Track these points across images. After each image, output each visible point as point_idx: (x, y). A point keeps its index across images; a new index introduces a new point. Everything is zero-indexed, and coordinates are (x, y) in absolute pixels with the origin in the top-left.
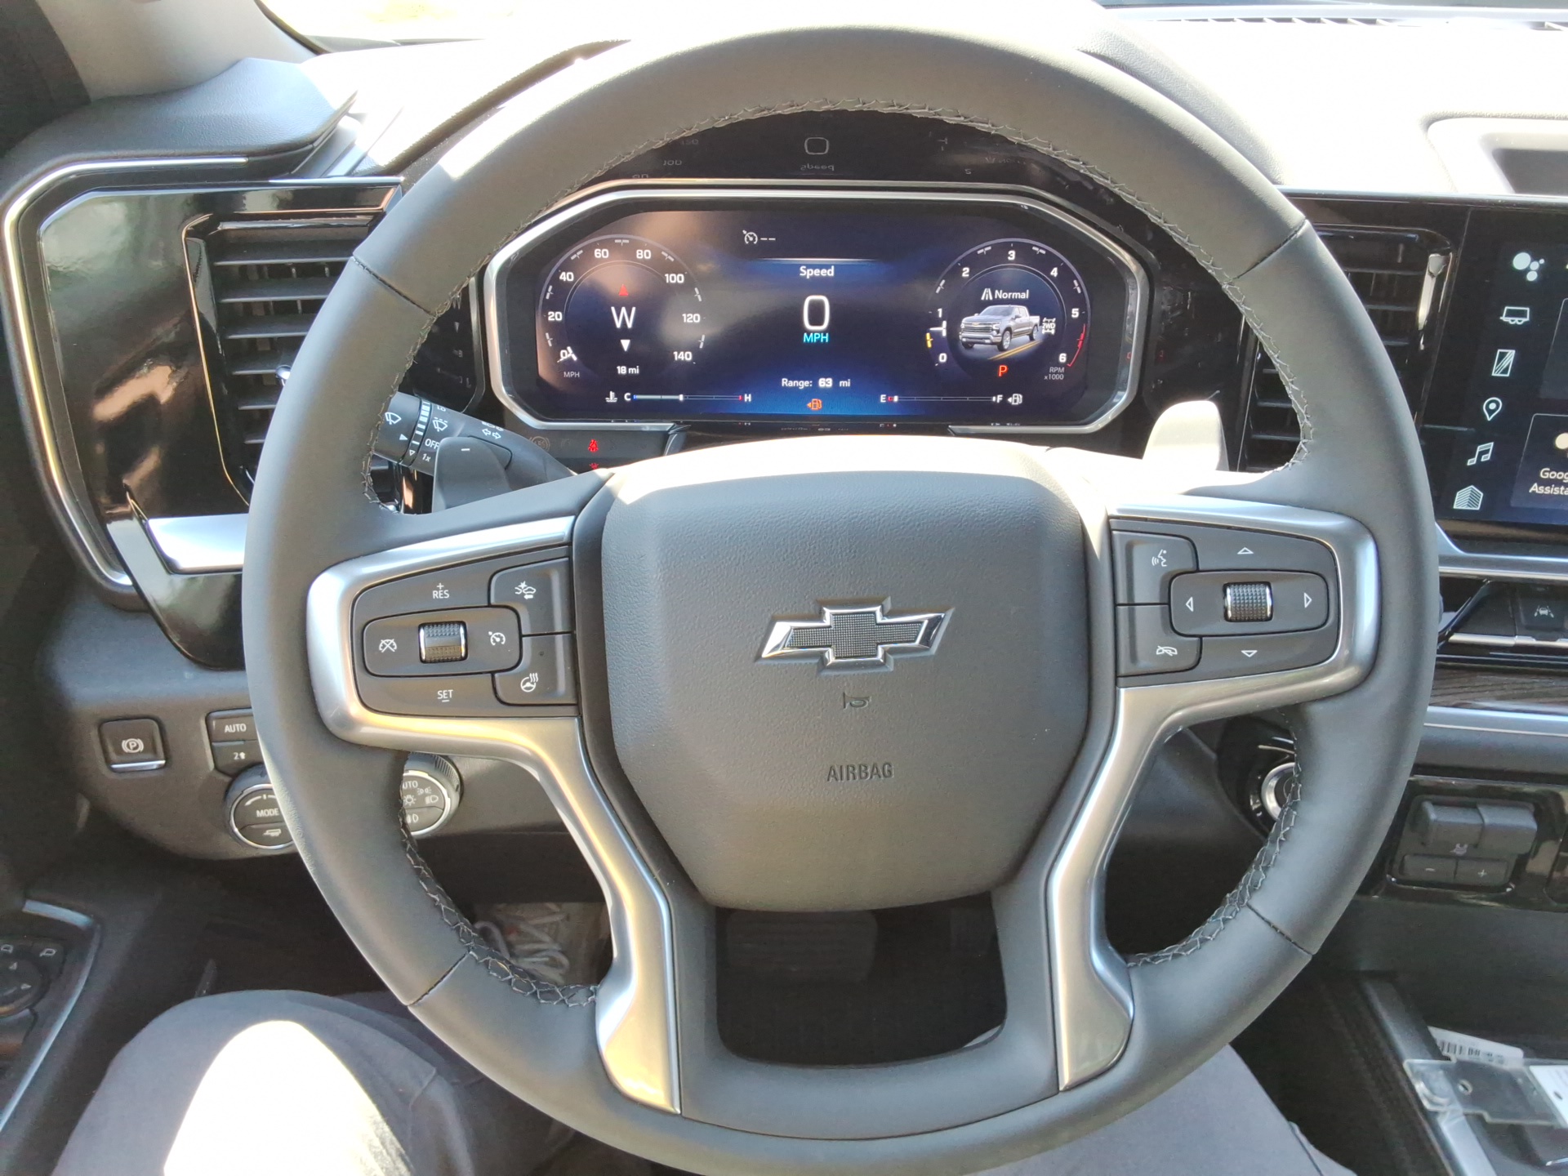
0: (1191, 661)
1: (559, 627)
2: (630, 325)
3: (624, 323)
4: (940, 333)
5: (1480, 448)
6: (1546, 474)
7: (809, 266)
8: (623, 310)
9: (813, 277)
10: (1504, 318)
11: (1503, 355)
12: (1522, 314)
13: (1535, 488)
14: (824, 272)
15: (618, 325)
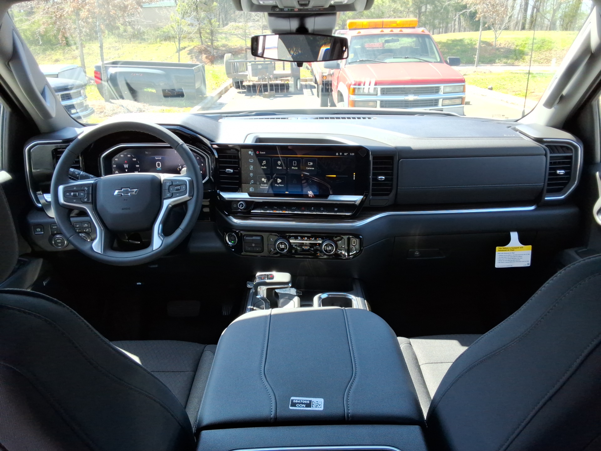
0: (171, 196)
1: (90, 193)
2: (127, 167)
3: (126, 167)
4: (180, 168)
5: (251, 181)
6: (262, 185)
7: (157, 157)
8: (126, 165)
9: (158, 159)
10: (250, 161)
11: (251, 167)
12: (252, 160)
13: (261, 187)
14: (159, 158)
15: (125, 167)
